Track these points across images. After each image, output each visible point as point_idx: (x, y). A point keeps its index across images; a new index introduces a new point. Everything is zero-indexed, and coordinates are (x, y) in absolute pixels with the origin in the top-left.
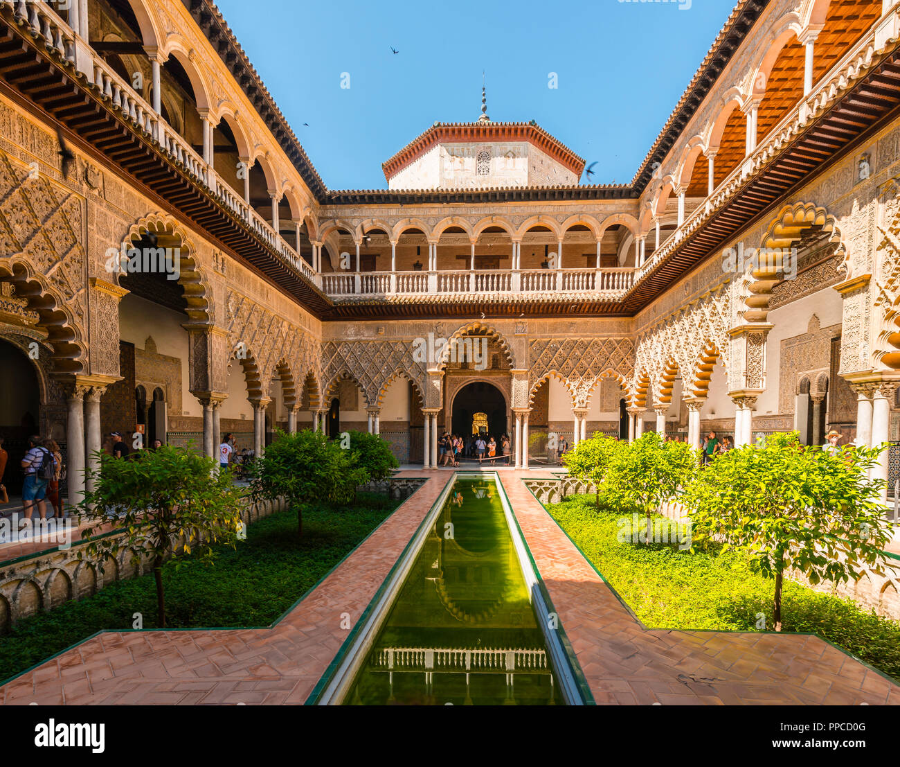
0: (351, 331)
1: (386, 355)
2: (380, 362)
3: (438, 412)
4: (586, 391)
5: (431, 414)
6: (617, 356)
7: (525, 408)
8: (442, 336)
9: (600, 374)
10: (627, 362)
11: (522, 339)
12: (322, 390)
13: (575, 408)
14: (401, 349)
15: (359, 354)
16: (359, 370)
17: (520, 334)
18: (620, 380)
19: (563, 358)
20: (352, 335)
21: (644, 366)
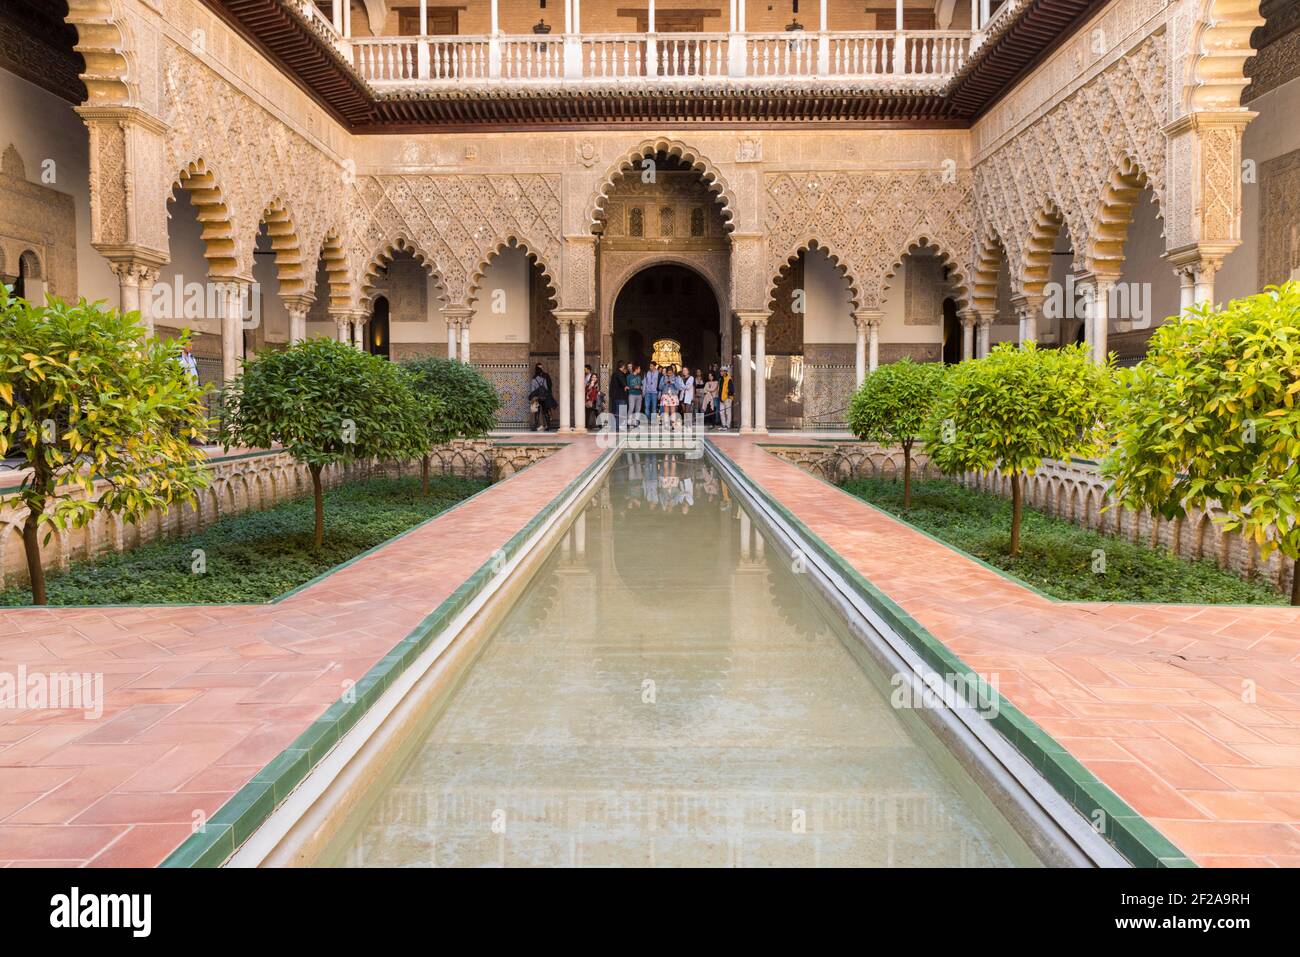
0: (412, 150)
1: (482, 202)
2: (469, 217)
3: (587, 319)
4: (878, 277)
5: (573, 322)
6: (938, 205)
7: (759, 311)
8: (592, 165)
9: (906, 243)
10: (958, 217)
11: (753, 171)
12: (356, 273)
13: (857, 311)
14: (511, 192)
15: (428, 200)
16: (428, 234)
17: (747, 161)
18: (945, 256)
19: (831, 210)
20: (414, 162)
21: (993, 223)
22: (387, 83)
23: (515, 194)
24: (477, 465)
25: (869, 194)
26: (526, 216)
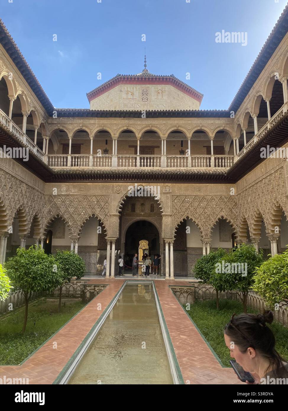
0: (64, 187)
1: (85, 203)
2: (81, 208)
3: (116, 240)
4: (209, 228)
5: (112, 241)
6: (227, 206)
7: (171, 238)
8: (119, 193)
9: (217, 218)
10: (233, 210)
11: (168, 195)
12: (43, 225)
13: (203, 239)
14: (94, 200)
15: (68, 202)
16: (67, 213)
17: (167, 192)
18: (230, 222)
19: (193, 207)
20: (64, 191)
21: (243, 213)
22: (57, 167)
23: (95, 201)
24: (77, 290)
25: (205, 203)
26: (98, 208)
